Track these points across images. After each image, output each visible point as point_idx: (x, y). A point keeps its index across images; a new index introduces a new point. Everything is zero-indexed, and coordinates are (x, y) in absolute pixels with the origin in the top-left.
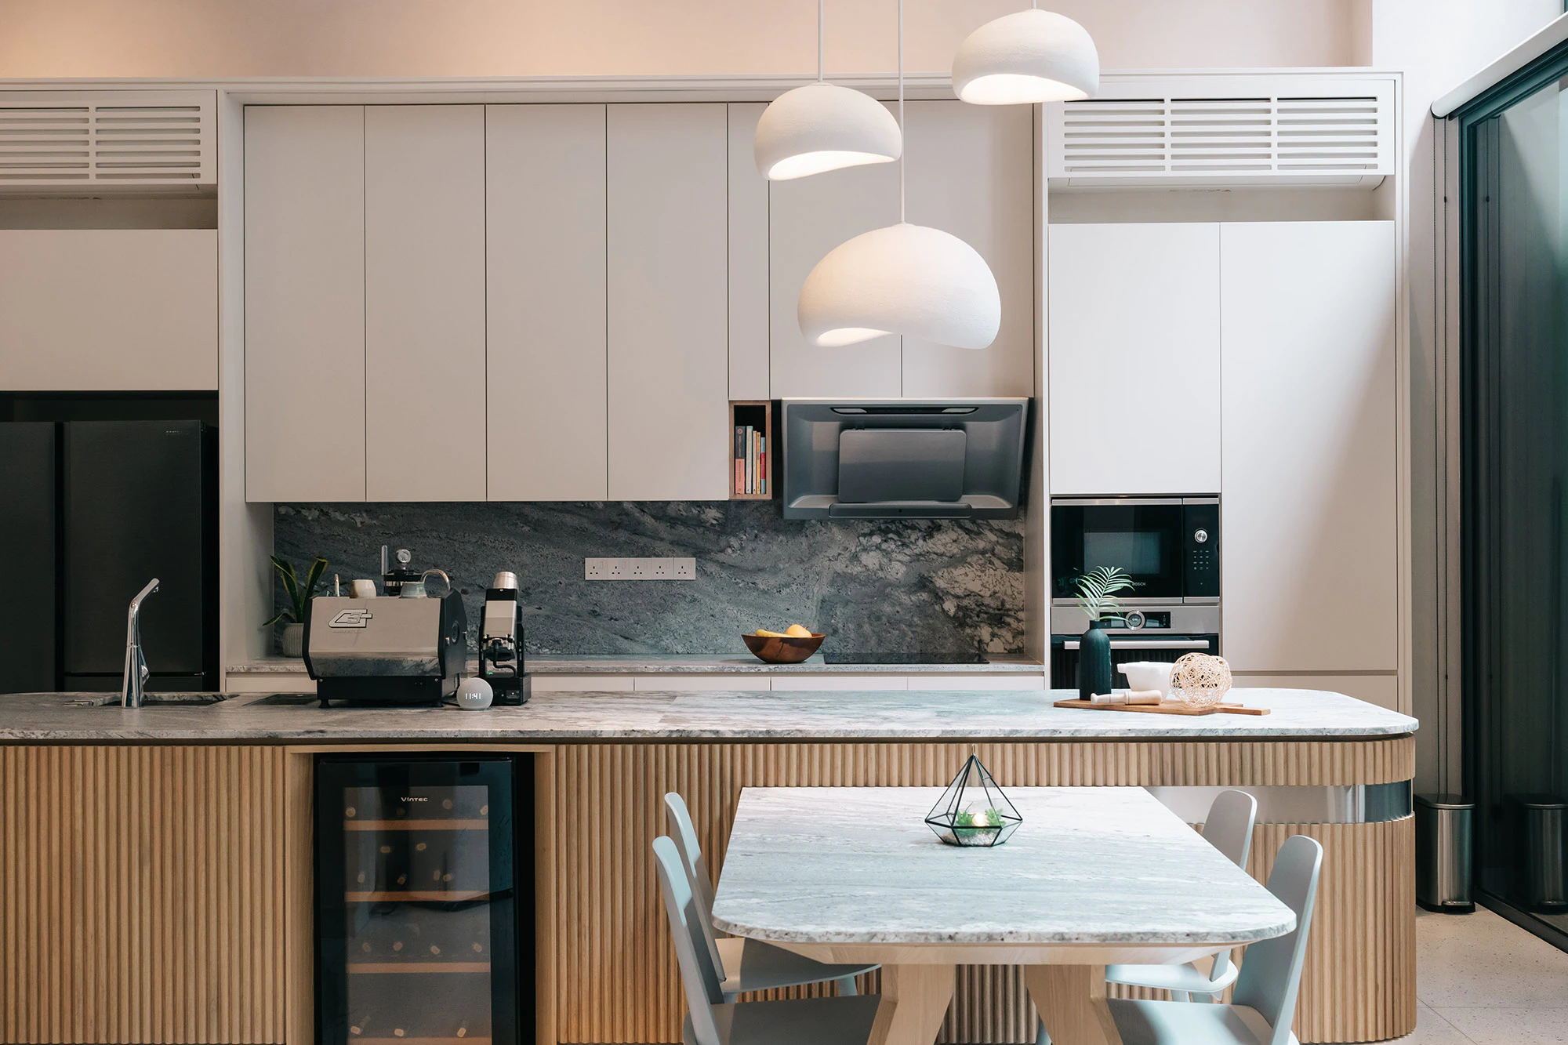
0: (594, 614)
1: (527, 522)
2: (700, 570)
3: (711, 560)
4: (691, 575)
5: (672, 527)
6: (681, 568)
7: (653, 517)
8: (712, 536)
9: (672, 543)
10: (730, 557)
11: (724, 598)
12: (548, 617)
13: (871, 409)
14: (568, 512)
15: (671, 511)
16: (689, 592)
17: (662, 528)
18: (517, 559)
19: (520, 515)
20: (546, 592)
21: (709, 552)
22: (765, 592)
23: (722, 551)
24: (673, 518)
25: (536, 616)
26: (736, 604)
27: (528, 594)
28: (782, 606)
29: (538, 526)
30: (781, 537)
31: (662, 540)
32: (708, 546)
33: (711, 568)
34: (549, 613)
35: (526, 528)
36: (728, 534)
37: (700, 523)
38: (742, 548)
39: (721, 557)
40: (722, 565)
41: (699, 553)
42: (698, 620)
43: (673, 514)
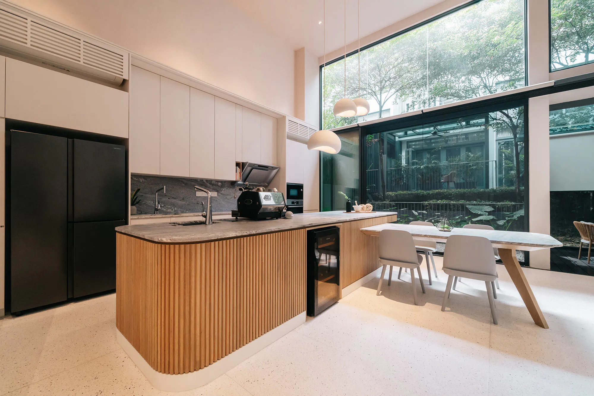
0: (198, 203)
1: (183, 183)
2: (218, 195)
3: (220, 193)
4: (216, 196)
5: (213, 186)
6: (214, 194)
7: (209, 184)
8: (219, 188)
9: (213, 189)
10: (223, 192)
11: (222, 200)
12: (188, 204)
13: (259, 166)
14: (192, 181)
15: (213, 182)
16: (215, 199)
17: (211, 186)
18: (181, 191)
19: (182, 182)
20: (188, 199)
21: (219, 191)
22: (228, 199)
23: (221, 191)
24: (213, 184)
25: (185, 204)
26: (224, 201)
27: (184, 199)
28: (231, 202)
29: (186, 184)
30: (231, 189)
31: (211, 188)
32: (219, 190)
33: (220, 194)
34: (188, 203)
35: (183, 185)
36: (222, 188)
37: (218, 185)
38: (225, 191)
39: (221, 192)
40: (221, 194)
41: (217, 191)
42: (217, 204)
43: (213, 183)
